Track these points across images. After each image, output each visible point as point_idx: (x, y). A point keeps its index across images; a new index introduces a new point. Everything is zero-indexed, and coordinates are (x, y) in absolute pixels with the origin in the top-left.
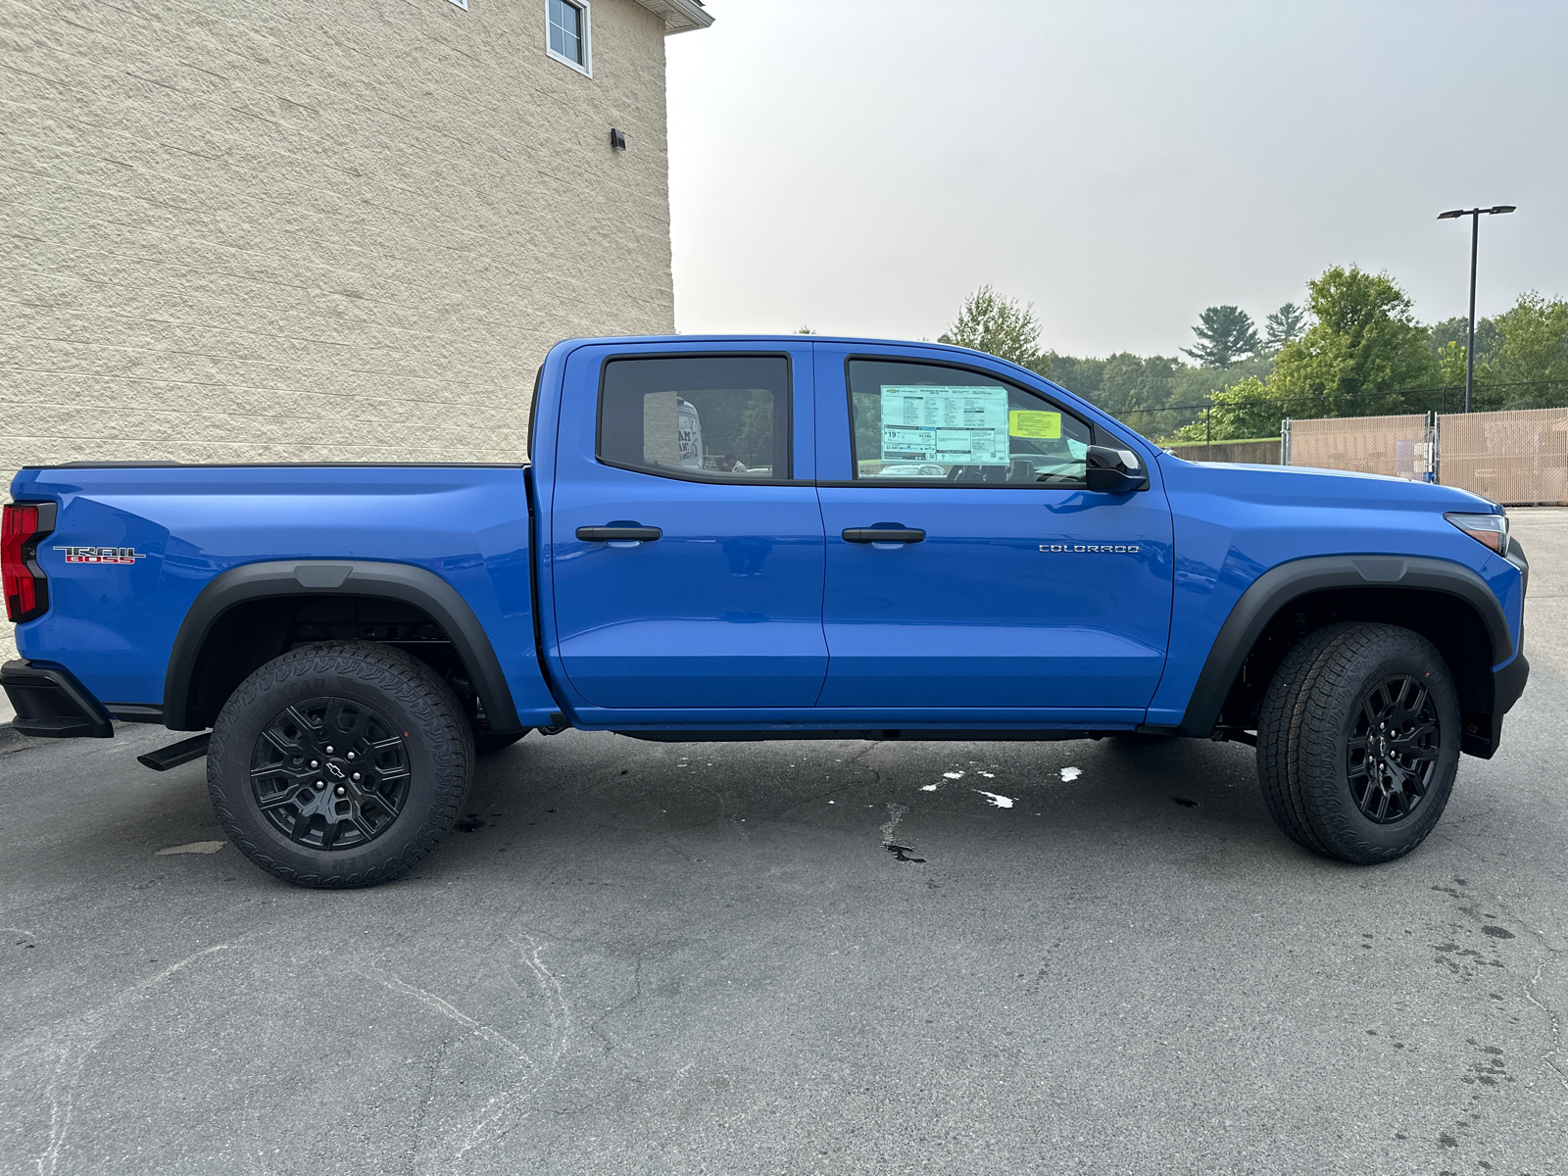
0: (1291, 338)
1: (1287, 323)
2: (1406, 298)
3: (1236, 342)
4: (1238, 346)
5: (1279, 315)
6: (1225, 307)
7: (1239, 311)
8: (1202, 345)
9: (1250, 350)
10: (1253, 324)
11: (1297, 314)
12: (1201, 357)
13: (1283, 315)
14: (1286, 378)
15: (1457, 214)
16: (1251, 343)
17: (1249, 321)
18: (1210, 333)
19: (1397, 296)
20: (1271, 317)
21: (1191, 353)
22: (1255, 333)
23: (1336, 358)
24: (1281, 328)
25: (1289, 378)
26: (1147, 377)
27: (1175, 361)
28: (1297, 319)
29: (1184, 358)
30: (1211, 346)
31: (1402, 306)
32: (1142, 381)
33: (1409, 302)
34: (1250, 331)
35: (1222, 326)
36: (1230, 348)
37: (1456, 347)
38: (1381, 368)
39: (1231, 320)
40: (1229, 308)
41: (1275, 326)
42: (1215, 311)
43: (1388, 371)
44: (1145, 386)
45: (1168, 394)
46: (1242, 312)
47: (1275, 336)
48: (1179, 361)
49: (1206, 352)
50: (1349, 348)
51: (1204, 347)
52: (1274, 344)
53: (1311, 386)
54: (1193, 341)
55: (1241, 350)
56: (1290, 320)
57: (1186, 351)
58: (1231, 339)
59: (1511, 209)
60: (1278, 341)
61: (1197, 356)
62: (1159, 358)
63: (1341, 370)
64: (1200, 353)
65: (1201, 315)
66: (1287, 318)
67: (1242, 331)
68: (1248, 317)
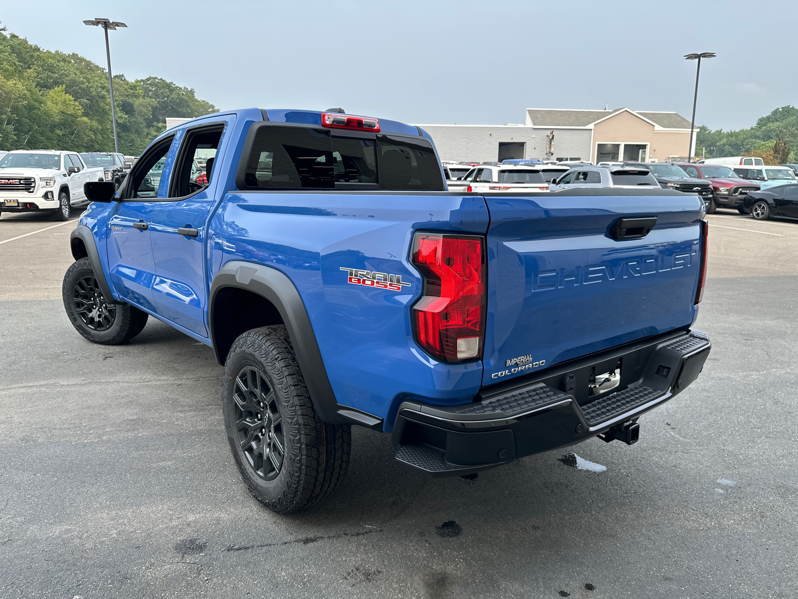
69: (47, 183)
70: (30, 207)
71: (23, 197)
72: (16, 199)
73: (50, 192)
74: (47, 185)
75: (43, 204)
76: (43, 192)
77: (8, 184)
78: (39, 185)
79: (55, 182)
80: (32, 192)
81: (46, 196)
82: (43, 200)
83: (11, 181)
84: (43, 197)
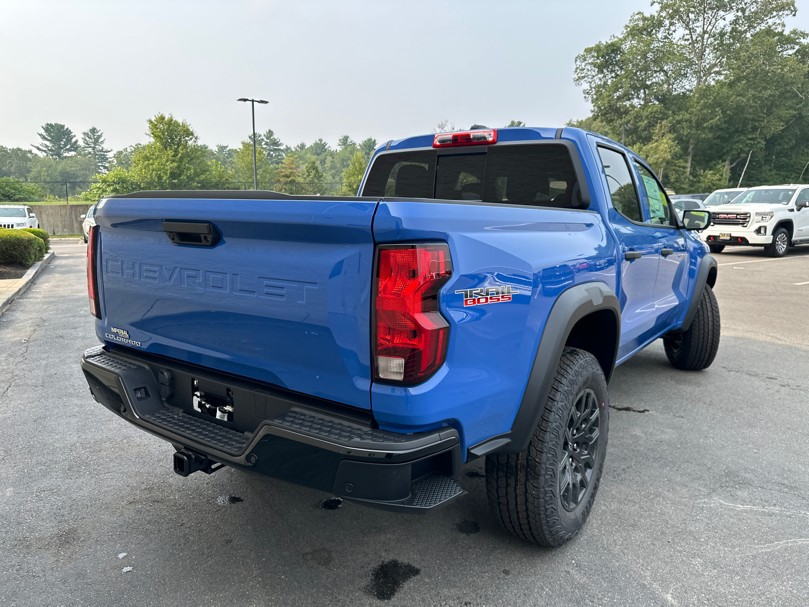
0: (97, 147)
1: (94, 138)
2: (195, 135)
3: (65, 145)
4: (67, 147)
5: (89, 133)
6: (57, 124)
7: (66, 127)
8: (45, 145)
9: (74, 150)
10: (75, 136)
11: (99, 134)
12: (45, 151)
13: (91, 133)
14: (142, 170)
15: (245, 100)
16: (75, 147)
17: (72, 134)
18: (49, 138)
19: (192, 134)
20: (84, 134)
21: (38, 148)
22: (77, 141)
23: (167, 161)
24: (91, 141)
25: (144, 170)
26: (13, 160)
27: (30, 152)
28: (100, 137)
29: (35, 151)
30: (51, 146)
31: (194, 139)
32: (10, 162)
33: (197, 137)
34: (74, 140)
35: (56, 135)
36: (62, 148)
37: (216, 163)
38: (189, 169)
39: (62, 132)
40: (60, 125)
41: (87, 138)
42: (51, 125)
43: (192, 170)
44: (12, 166)
45: (29, 172)
46: (67, 129)
47: (89, 145)
48: (33, 152)
49: (48, 149)
50: (173, 157)
51: (47, 146)
52: (87, 149)
53: (156, 175)
54: (39, 141)
55: (69, 150)
56: (95, 137)
57: (36, 147)
58: (62, 143)
59: (266, 102)
60: (90, 147)
61: (42, 150)
62: (19, 149)
63: (171, 168)
64: (44, 149)
65: (42, 127)
66: (94, 135)
67: (69, 140)
68: (72, 131)
69: (763, 217)
70: (741, 241)
71: (736, 231)
72: (729, 233)
73: (763, 227)
74: (762, 220)
75: (753, 238)
76: (756, 226)
77: (726, 218)
78: (753, 220)
79: (772, 217)
80: (746, 227)
81: (758, 231)
82: (755, 235)
83: (729, 215)
84: (754, 231)
